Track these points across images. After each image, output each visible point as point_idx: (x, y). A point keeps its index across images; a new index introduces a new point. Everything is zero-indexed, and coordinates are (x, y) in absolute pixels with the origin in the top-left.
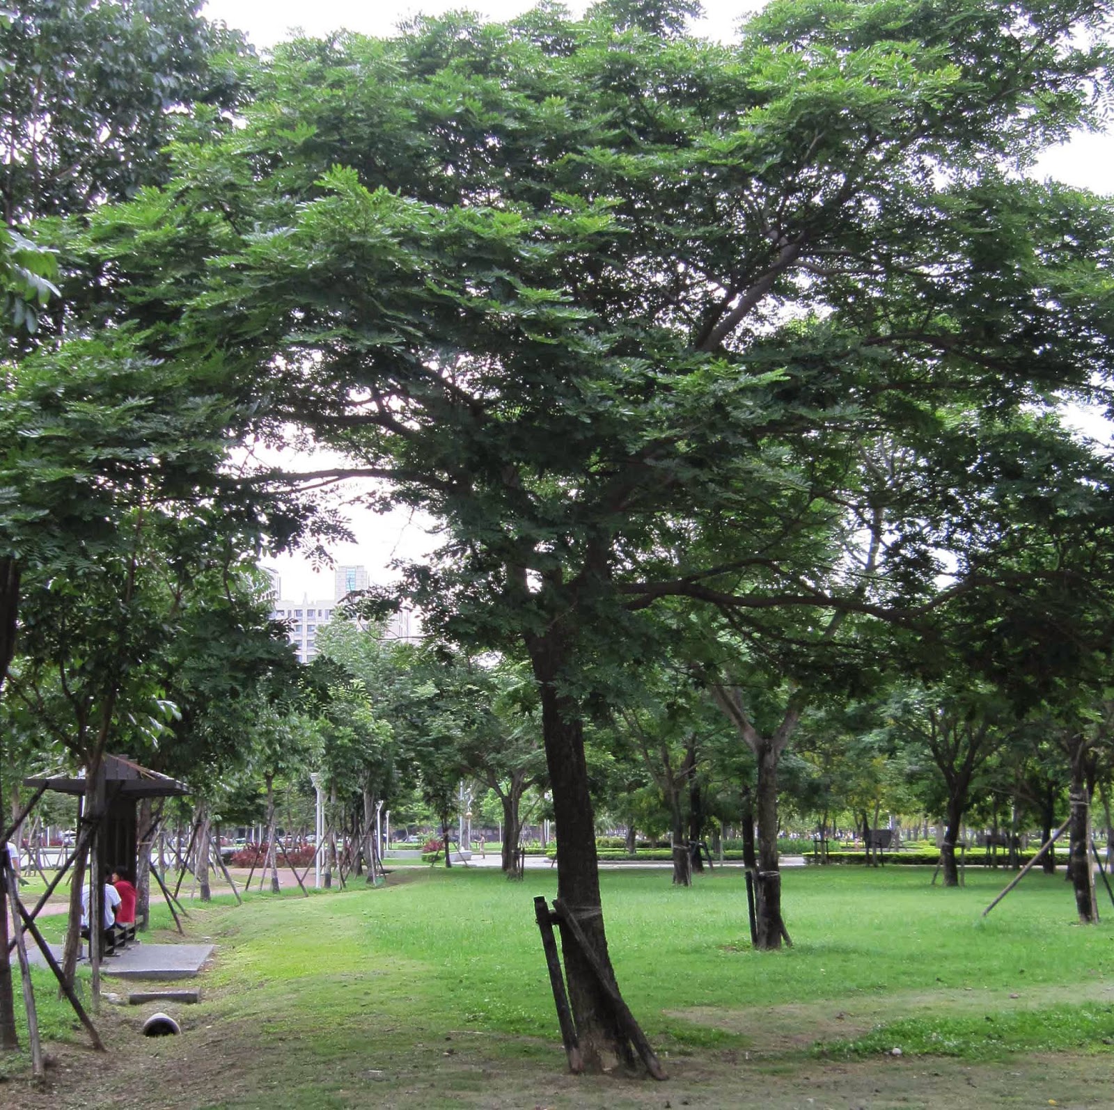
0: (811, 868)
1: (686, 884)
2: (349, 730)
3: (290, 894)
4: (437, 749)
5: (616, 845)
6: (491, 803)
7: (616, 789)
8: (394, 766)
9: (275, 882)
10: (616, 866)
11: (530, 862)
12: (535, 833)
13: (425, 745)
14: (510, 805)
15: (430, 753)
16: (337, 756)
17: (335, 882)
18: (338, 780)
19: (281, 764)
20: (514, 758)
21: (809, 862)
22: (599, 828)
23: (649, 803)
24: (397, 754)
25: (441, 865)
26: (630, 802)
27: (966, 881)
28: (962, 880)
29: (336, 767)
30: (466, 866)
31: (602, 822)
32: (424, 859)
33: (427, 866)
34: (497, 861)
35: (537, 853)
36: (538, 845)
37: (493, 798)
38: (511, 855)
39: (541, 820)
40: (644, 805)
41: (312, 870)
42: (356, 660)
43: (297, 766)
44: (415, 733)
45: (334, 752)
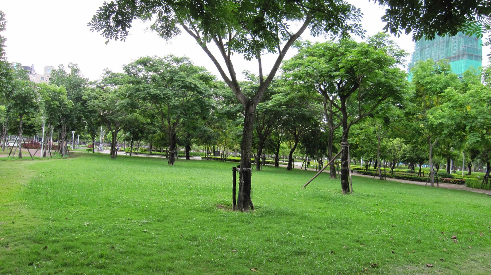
0: (204, 161)
1: (173, 164)
2: (57, 102)
3: (26, 159)
4: (91, 114)
5: (145, 150)
6: (110, 135)
7: (148, 133)
8: (75, 118)
9: (20, 154)
10: (146, 156)
11: (119, 153)
12: (122, 145)
13: (86, 112)
14: (114, 135)
15: (88, 115)
16: (52, 111)
17: (47, 155)
18: (51, 120)
19: (26, 110)
20: (116, 118)
21: (202, 159)
22: (141, 145)
23: (158, 138)
24: (76, 114)
25: (91, 152)
26: (152, 137)
27: (263, 169)
28: (262, 169)
29: (51, 115)
30: (99, 153)
31: (141, 144)
32: (87, 150)
33: (87, 152)
34: (109, 152)
35: (122, 151)
36: (123, 149)
37: (110, 134)
38: (113, 151)
39: (124, 140)
40: (156, 139)
41: (39, 151)
42: (63, 80)
43: (33, 112)
44: (83, 108)
45: (51, 109)
